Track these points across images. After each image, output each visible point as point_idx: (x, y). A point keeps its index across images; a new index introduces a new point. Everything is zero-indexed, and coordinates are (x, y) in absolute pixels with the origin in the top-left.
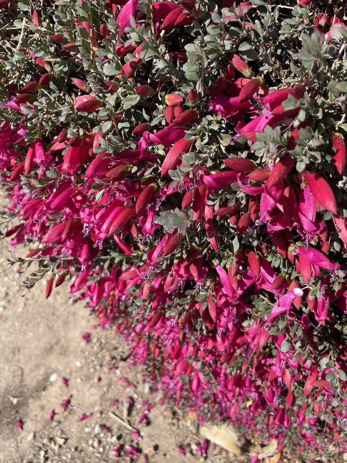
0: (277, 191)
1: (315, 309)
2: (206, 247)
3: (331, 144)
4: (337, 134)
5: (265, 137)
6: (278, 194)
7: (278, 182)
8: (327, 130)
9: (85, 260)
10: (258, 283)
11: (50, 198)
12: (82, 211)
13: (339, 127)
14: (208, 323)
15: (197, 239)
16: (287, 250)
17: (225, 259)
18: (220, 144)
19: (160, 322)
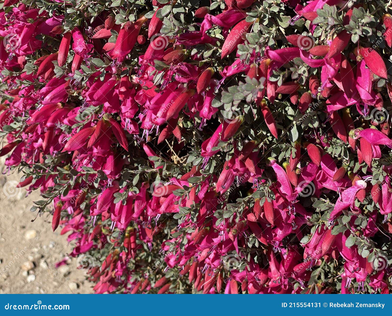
0: (336, 63)
1: (380, 204)
2: (262, 140)
3: (381, 23)
4: (388, 15)
5: (325, 13)
6: (337, 65)
7: (336, 53)
8: (378, 12)
9: (111, 174)
10: (318, 180)
11: (90, 90)
12: (123, 105)
13: (388, 9)
14: (262, 238)
15: (252, 132)
16: (348, 136)
17: (283, 151)
18: (279, 26)
19: (204, 241)
